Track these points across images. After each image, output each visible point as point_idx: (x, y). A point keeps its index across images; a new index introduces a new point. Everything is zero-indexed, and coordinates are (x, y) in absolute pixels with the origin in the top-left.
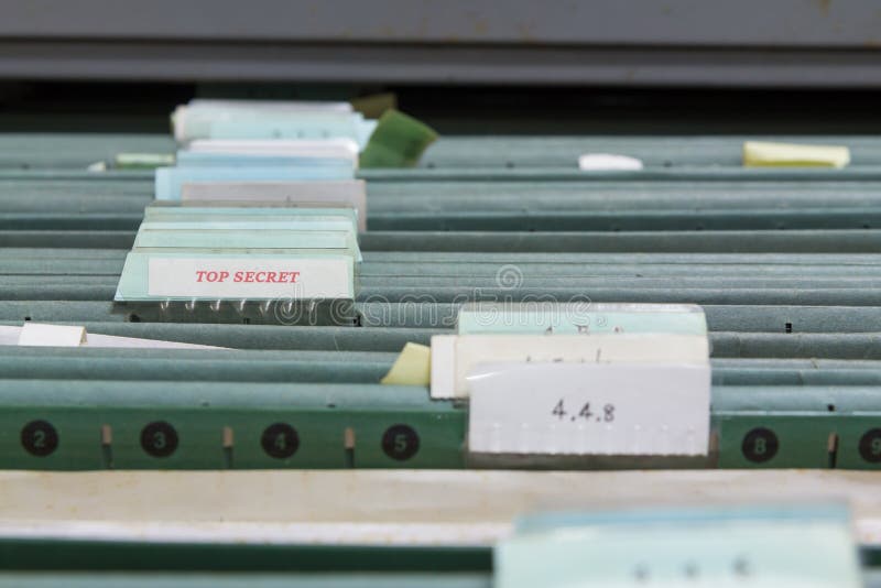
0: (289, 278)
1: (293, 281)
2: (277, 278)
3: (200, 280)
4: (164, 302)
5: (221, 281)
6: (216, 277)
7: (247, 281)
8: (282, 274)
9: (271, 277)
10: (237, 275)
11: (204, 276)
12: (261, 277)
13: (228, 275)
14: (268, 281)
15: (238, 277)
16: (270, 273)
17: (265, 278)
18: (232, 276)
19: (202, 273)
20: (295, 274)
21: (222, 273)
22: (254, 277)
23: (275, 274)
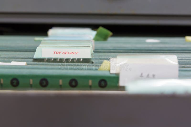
0: (76, 53)
1: (77, 54)
2: (73, 53)
3: (54, 54)
4: (45, 59)
5: (59, 54)
6: (58, 53)
7: (66, 54)
8: (74, 52)
9: (71, 53)
10: (63, 52)
11: (55, 53)
12: (69, 53)
13: (61, 52)
14: (71, 54)
15: (64, 53)
16: (71, 52)
17: (70, 53)
18: (62, 53)
19: (55, 52)
20: (77, 52)
21: (60, 52)
22: (67, 53)
23: (72, 52)
